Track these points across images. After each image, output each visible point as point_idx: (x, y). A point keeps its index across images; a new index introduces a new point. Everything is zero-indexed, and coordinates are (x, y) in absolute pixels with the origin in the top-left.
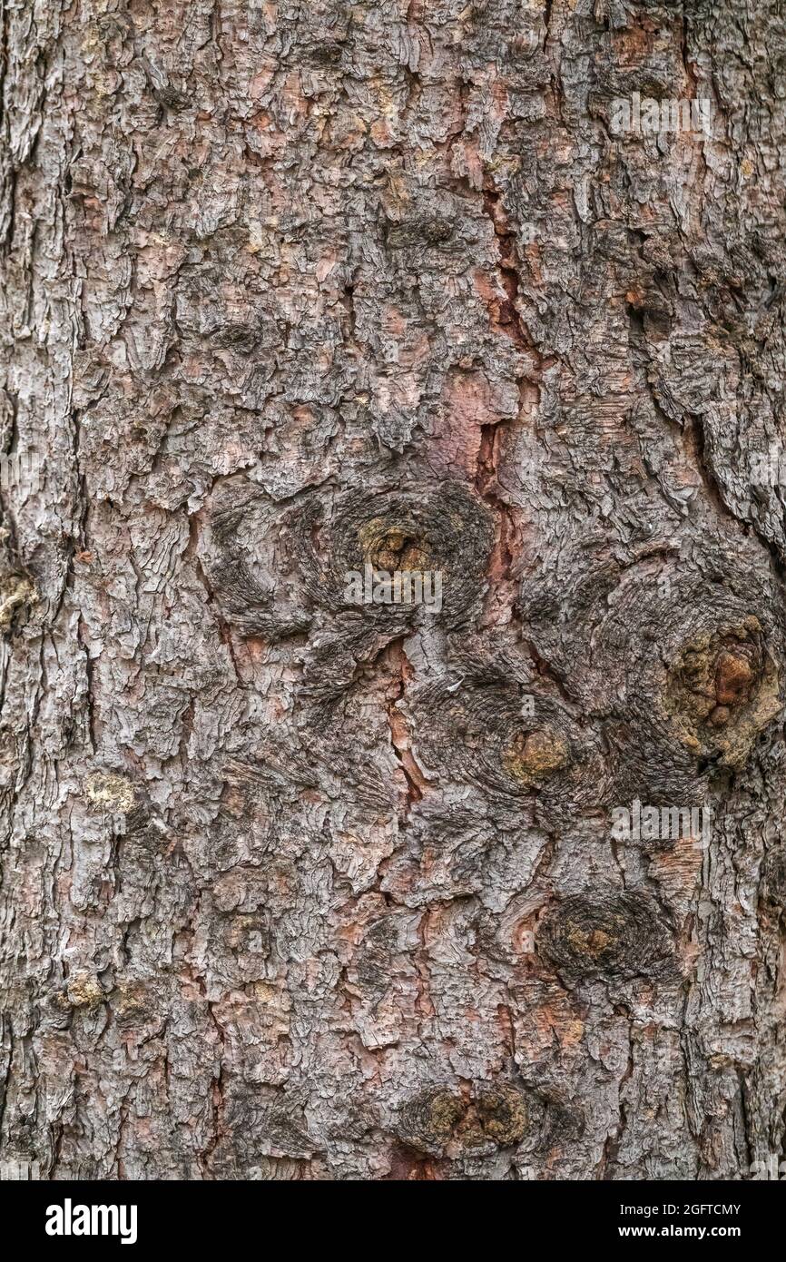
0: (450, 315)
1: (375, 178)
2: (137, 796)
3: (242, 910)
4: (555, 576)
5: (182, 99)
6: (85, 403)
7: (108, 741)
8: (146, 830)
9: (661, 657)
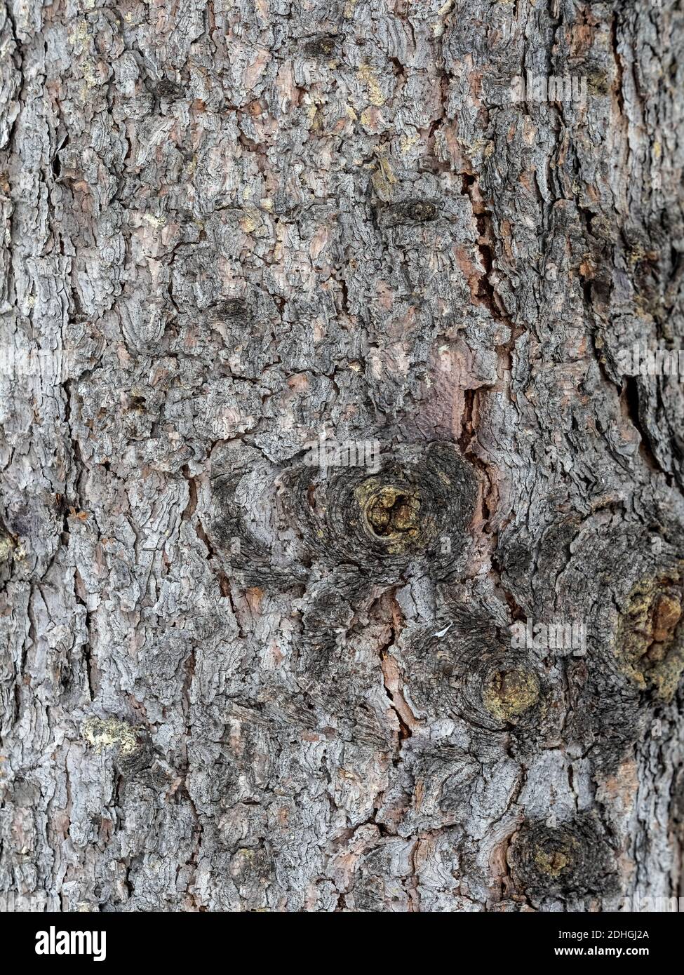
0: (434, 289)
1: (364, 162)
2: (139, 740)
3: (242, 843)
4: (527, 528)
5: (177, 90)
6: (78, 373)
7: (106, 687)
8: (150, 770)
9: (614, 600)
